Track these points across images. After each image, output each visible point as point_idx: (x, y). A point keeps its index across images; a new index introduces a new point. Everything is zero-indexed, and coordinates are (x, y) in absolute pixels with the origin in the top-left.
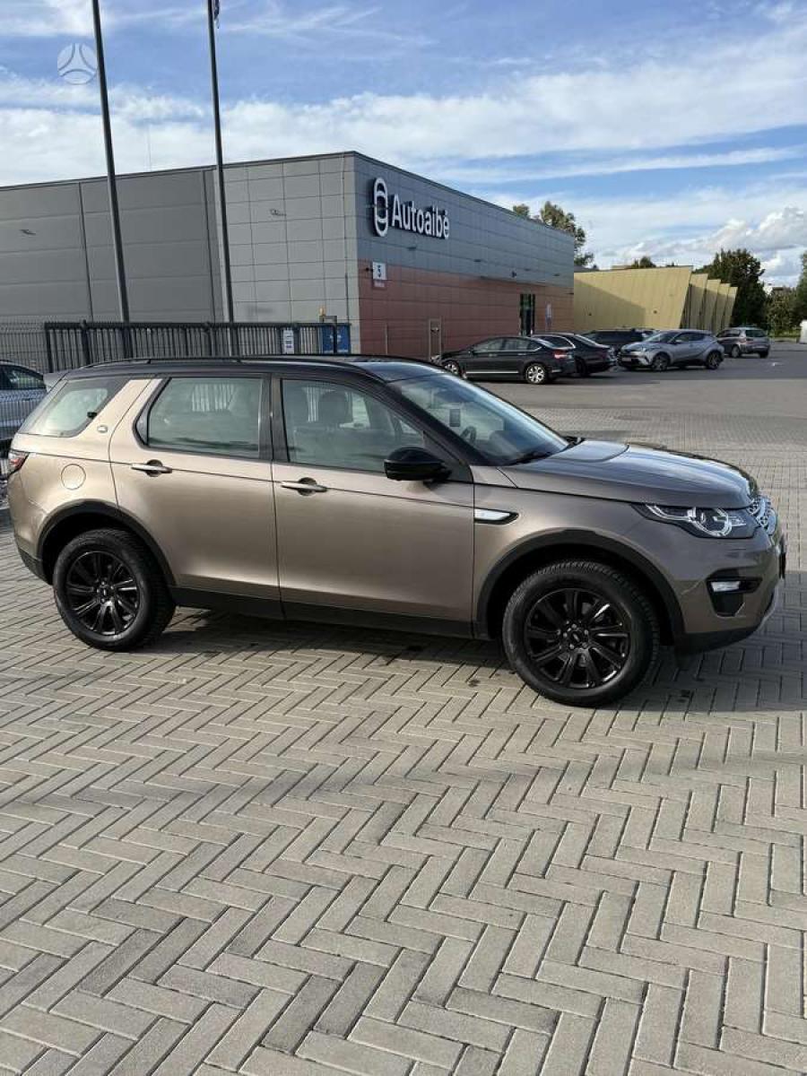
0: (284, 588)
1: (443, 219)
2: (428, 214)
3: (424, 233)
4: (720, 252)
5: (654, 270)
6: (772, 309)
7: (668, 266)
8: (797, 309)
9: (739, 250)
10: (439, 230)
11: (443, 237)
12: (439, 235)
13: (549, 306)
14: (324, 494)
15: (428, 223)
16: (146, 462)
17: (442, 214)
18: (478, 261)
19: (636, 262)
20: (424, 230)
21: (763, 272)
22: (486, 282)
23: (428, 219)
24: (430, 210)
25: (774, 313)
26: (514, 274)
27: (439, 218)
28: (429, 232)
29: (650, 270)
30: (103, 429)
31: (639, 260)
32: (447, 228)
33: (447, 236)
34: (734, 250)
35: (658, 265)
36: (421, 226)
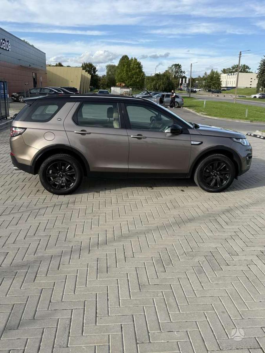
0: (130, 169)
1: (8, 44)
2: (4, 42)
3: (3, 48)
4: (83, 63)
5: (63, 67)
6: (101, 83)
7: (68, 66)
8: (108, 83)
9: (89, 63)
10: (8, 48)
11: (9, 50)
12: (8, 49)
13: (41, 77)
14: (145, 139)
15: (4, 45)
16: (81, 130)
17: (8, 42)
18: (19, 60)
19: (57, 64)
20: (3, 47)
21: (97, 70)
22: (22, 67)
23: (4, 43)
24: (4, 40)
25: (101, 84)
26: (30, 65)
27: (7, 43)
28: (4, 48)
29: (62, 67)
30: (60, 119)
31: (58, 63)
32: (10, 47)
33: (10, 50)
34: (88, 63)
35: (64, 66)
36: (2, 46)
